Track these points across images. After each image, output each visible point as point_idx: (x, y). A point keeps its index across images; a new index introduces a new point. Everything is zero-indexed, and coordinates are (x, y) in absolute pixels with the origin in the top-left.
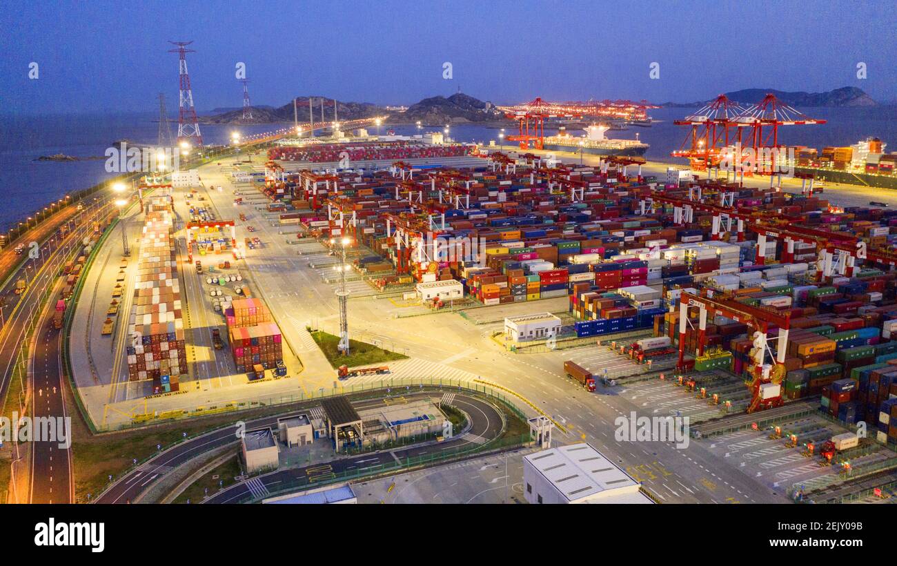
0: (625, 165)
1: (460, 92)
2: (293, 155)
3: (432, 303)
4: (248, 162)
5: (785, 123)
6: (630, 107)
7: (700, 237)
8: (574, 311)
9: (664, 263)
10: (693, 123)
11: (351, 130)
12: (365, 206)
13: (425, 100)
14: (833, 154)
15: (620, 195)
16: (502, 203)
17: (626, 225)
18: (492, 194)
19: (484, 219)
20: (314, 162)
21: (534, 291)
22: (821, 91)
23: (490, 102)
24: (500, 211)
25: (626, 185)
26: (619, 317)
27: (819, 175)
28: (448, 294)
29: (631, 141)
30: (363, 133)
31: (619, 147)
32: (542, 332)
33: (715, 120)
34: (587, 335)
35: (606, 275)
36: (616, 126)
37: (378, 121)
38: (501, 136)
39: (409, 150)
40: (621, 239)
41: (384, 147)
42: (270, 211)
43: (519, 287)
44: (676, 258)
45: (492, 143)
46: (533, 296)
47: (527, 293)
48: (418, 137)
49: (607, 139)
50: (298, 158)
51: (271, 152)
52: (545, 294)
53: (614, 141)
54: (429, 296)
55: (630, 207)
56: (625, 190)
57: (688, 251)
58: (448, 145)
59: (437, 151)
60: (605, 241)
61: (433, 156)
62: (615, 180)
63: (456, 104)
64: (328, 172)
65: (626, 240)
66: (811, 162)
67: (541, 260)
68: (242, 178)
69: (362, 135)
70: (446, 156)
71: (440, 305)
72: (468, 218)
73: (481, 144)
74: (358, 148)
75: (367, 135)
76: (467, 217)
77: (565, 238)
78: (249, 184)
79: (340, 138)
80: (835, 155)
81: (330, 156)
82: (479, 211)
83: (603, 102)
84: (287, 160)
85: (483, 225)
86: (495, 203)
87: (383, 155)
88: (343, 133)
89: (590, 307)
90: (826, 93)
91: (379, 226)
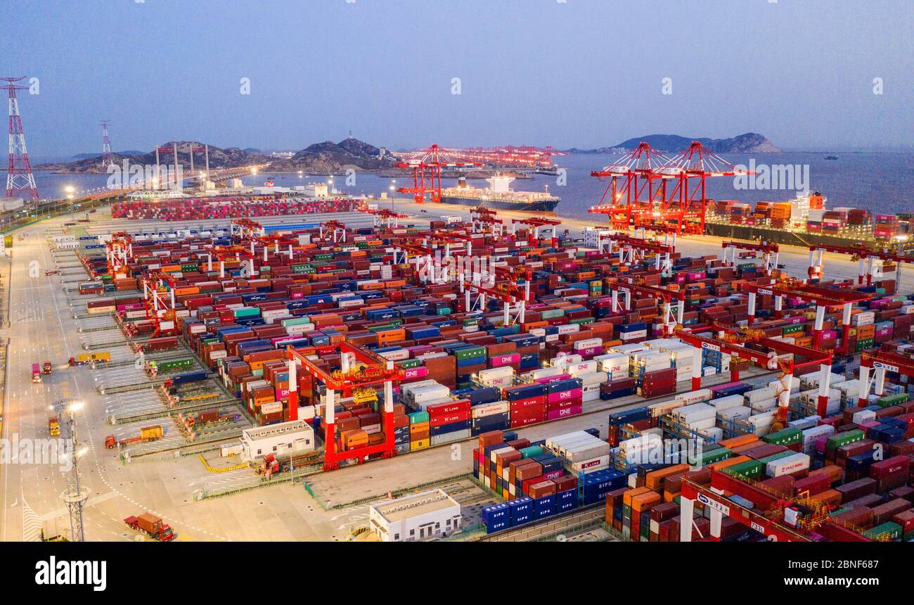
0: (537, 225)
1: (351, 137)
2: (143, 213)
3: (263, 467)
4: (85, 221)
5: (713, 175)
6: (534, 154)
7: (644, 333)
8: (481, 475)
9: (603, 378)
10: (613, 175)
11: (224, 180)
12: (203, 289)
13: (313, 145)
14: (769, 210)
15: (533, 266)
16: (385, 281)
17: (547, 314)
18: (374, 267)
19: (357, 308)
20: (167, 220)
21: (420, 436)
22: (724, 137)
23: (385, 148)
24: (381, 294)
25: (538, 252)
26: (550, 493)
27: (754, 234)
28: (290, 445)
29: (540, 194)
30: (237, 183)
31: (526, 201)
32: (430, 529)
33: (636, 170)
34: (501, 528)
35: (525, 403)
36: (521, 174)
37: (254, 170)
38: (392, 188)
39: (285, 205)
40: (542, 339)
41: (255, 202)
42: (82, 293)
43: (398, 432)
44: (618, 369)
45: (384, 195)
46: (420, 444)
47: (409, 440)
48: (300, 188)
49: (512, 192)
50: (149, 216)
51: (115, 208)
52: (438, 439)
53: (521, 193)
54: (259, 452)
55: (547, 283)
56: (537, 258)
57: (633, 358)
58: (332, 198)
59: (317, 207)
60: (520, 344)
61: (313, 212)
62: (525, 243)
63: (348, 151)
64: (179, 234)
65: (547, 341)
66: (745, 219)
67: (432, 382)
68: (65, 244)
69: (236, 186)
70: (328, 212)
71: (276, 467)
72: (338, 306)
73: (371, 197)
74: (223, 204)
75: (242, 186)
76: (336, 305)
77: (466, 341)
78: (73, 253)
79: (210, 189)
80: (772, 212)
81: (187, 213)
82: (352, 294)
83: (506, 148)
84: (135, 218)
85: (356, 318)
86: (376, 281)
87: (252, 212)
88: (213, 184)
89: (505, 474)
90: (729, 140)
91: (212, 322)
